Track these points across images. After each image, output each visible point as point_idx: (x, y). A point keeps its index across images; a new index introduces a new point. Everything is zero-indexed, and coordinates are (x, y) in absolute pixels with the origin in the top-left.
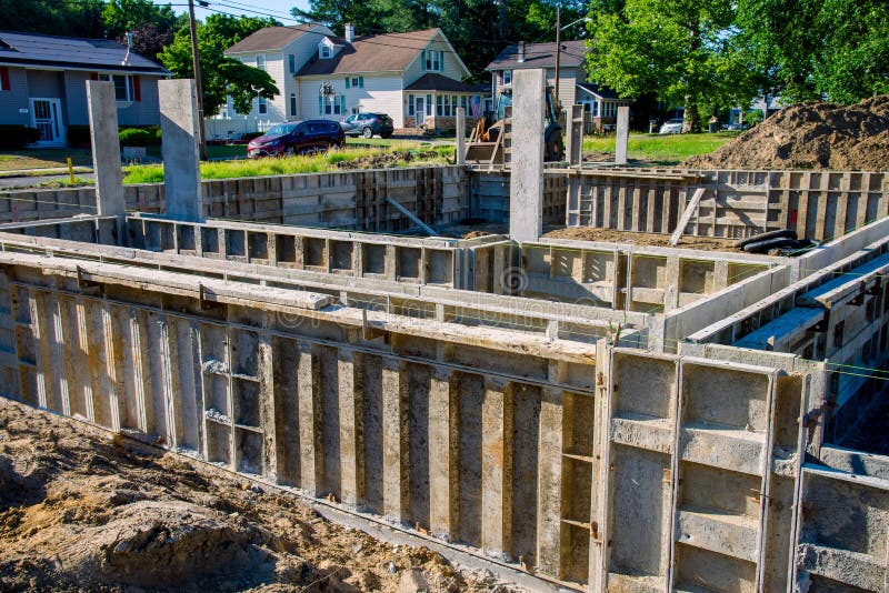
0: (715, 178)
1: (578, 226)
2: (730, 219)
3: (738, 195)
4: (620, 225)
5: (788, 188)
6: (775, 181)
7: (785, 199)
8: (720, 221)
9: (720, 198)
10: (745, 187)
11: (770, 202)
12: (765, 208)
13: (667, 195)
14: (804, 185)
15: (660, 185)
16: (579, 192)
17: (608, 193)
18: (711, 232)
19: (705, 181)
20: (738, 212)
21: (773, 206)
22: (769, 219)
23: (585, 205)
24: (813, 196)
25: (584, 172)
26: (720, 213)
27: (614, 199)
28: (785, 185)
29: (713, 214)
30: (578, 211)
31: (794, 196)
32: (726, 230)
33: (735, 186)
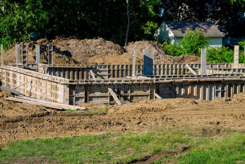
0: (94, 67)
2: (98, 78)
3: (100, 72)
5: (112, 69)
6: (109, 67)
7: (111, 72)
9: (96, 73)
10: (102, 69)
11: (108, 73)
12: (107, 75)
13: (80, 73)
14: (116, 68)
15: (78, 70)
19: (91, 68)
20: (101, 76)
21: (109, 74)
22: (108, 77)
24: (118, 71)
26: (96, 77)
31: (114, 71)
33: (99, 69)
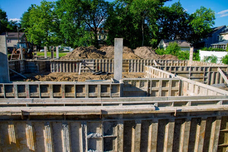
0: (83, 61)
1: (54, 72)
2: (87, 69)
3: (88, 64)
4: (64, 71)
6: (94, 61)
7: (96, 64)
8: (85, 69)
9: (84, 65)
10: (89, 62)
13: (74, 64)
14: (100, 62)
15: (72, 63)
16: (54, 65)
17: (60, 65)
18: (83, 71)
19: (81, 62)
20: (88, 67)
21: (94, 66)
22: (94, 68)
23: (55, 67)
24: (101, 64)
25: (55, 60)
26: (85, 68)
27: (62, 66)
28: (96, 62)
29: (83, 68)
30: (54, 69)
31: (98, 64)
32: (86, 71)
33: (87, 62)
